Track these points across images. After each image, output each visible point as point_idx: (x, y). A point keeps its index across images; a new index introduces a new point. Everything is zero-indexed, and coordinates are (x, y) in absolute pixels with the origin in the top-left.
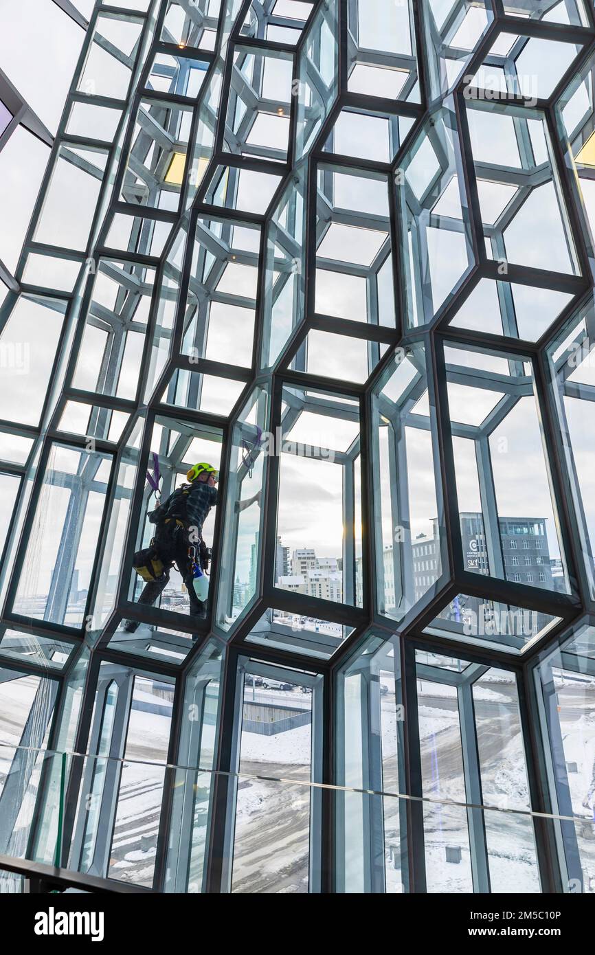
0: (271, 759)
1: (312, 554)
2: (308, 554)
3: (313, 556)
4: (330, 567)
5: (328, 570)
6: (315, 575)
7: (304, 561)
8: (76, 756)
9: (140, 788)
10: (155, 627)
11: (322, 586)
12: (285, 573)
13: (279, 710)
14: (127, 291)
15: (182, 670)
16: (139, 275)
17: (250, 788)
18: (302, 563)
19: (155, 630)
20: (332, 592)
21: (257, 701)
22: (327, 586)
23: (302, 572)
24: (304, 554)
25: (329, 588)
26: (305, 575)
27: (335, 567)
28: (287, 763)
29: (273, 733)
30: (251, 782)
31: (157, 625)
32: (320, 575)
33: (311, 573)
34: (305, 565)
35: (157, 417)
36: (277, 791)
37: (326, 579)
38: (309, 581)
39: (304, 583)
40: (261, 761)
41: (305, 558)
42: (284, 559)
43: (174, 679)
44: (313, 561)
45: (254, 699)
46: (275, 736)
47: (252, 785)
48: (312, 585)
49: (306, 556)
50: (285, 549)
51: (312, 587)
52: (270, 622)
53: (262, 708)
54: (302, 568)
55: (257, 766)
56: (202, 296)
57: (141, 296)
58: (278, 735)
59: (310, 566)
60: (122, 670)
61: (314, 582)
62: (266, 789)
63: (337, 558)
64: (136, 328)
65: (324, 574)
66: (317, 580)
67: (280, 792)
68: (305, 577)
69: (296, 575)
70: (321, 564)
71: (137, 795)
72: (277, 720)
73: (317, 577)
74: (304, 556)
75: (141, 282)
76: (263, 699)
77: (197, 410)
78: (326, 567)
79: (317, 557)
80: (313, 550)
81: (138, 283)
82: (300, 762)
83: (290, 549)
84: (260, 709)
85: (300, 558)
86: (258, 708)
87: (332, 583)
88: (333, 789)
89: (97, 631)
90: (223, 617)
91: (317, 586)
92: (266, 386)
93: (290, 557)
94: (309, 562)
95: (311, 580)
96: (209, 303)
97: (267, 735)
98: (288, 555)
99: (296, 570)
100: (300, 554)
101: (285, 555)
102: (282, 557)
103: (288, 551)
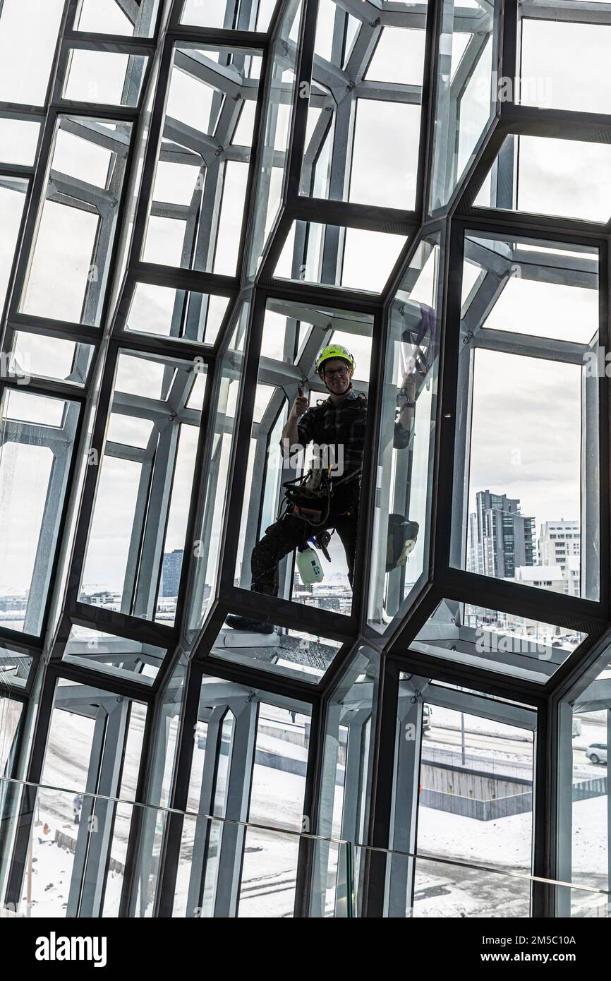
1: (574, 529)
3: (577, 532)
7: (561, 540)
8: (173, 813)
9: (279, 883)
10: (284, 629)
12: (529, 561)
13: (504, 783)
14: (223, 96)
15: (322, 692)
16: (240, 66)
17: (447, 895)
18: (557, 544)
19: (284, 633)
21: (470, 765)
23: (558, 560)
24: (560, 529)
26: (562, 564)
28: (509, 864)
29: (490, 818)
30: (448, 888)
31: (288, 627)
34: (562, 548)
35: (270, 301)
36: (489, 905)
38: (570, 574)
39: (561, 577)
41: (562, 536)
43: (310, 706)
44: (576, 541)
45: (463, 764)
46: (494, 822)
47: (449, 892)
49: (564, 532)
50: (528, 521)
52: (458, 625)
53: (478, 779)
54: (558, 552)
56: (341, 93)
57: (244, 101)
58: (500, 822)
59: (573, 549)
60: (241, 693)
62: (473, 900)
64: (237, 155)
67: (494, 907)
68: (562, 568)
69: (547, 564)
71: (275, 892)
72: (501, 797)
74: (560, 532)
75: (243, 77)
76: (478, 763)
77: (337, 285)
81: (238, 80)
83: (536, 520)
84: (474, 782)
85: (552, 536)
86: (470, 777)
88: (549, 884)
89: (195, 631)
90: (377, 612)
92: (438, 237)
93: (536, 534)
94: (570, 542)
95: (574, 573)
96: (353, 103)
97: (482, 820)
98: (533, 530)
99: (548, 556)
100: (552, 529)
101: (528, 530)
102: (523, 534)
103: (532, 523)
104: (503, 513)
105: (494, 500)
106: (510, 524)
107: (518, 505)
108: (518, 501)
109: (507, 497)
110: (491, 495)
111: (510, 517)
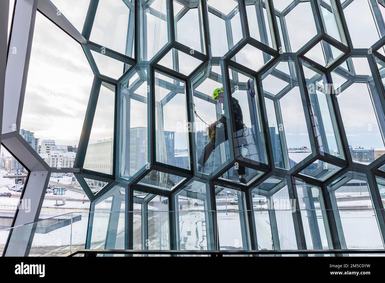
0: (49, 245)
1: (53, 143)
2: (51, 143)
3: (54, 144)
4: (63, 150)
5: (62, 151)
6: (55, 154)
7: (49, 146)
11: (58, 159)
18: (47, 147)
20: (63, 162)
22: (61, 159)
23: (47, 152)
24: (48, 142)
25: (62, 161)
26: (49, 153)
27: (66, 150)
32: (57, 154)
33: (52, 153)
34: (49, 148)
37: (61, 156)
38: (51, 156)
39: (47, 157)
40: (43, 246)
41: (49, 145)
42: (36, 144)
44: (54, 146)
46: (48, 233)
48: (53, 159)
49: (50, 143)
50: (37, 139)
51: (53, 160)
54: (47, 150)
55: (41, 249)
58: (50, 233)
59: (52, 149)
61: (54, 157)
63: (67, 146)
65: (60, 153)
66: (56, 156)
68: (49, 154)
69: (43, 153)
70: (58, 148)
73: (55, 155)
74: (48, 144)
78: (61, 150)
79: (56, 145)
80: (54, 141)
82: (67, 244)
83: (40, 139)
85: (46, 145)
87: (64, 158)
91: (56, 160)
93: (40, 143)
94: (51, 147)
95: (52, 156)
97: (44, 233)
98: (38, 143)
99: (44, 151)
100: (46, 142)
101: (36, 143)
102: (35, 144)
103: (38, 140)
104: (28, 137)
105: (25, 132)
106: (31, 140)
107: (33, 134)
108: (34, 133)
109: (30, 132)
110: (24, 131)
111: (31, 138)
